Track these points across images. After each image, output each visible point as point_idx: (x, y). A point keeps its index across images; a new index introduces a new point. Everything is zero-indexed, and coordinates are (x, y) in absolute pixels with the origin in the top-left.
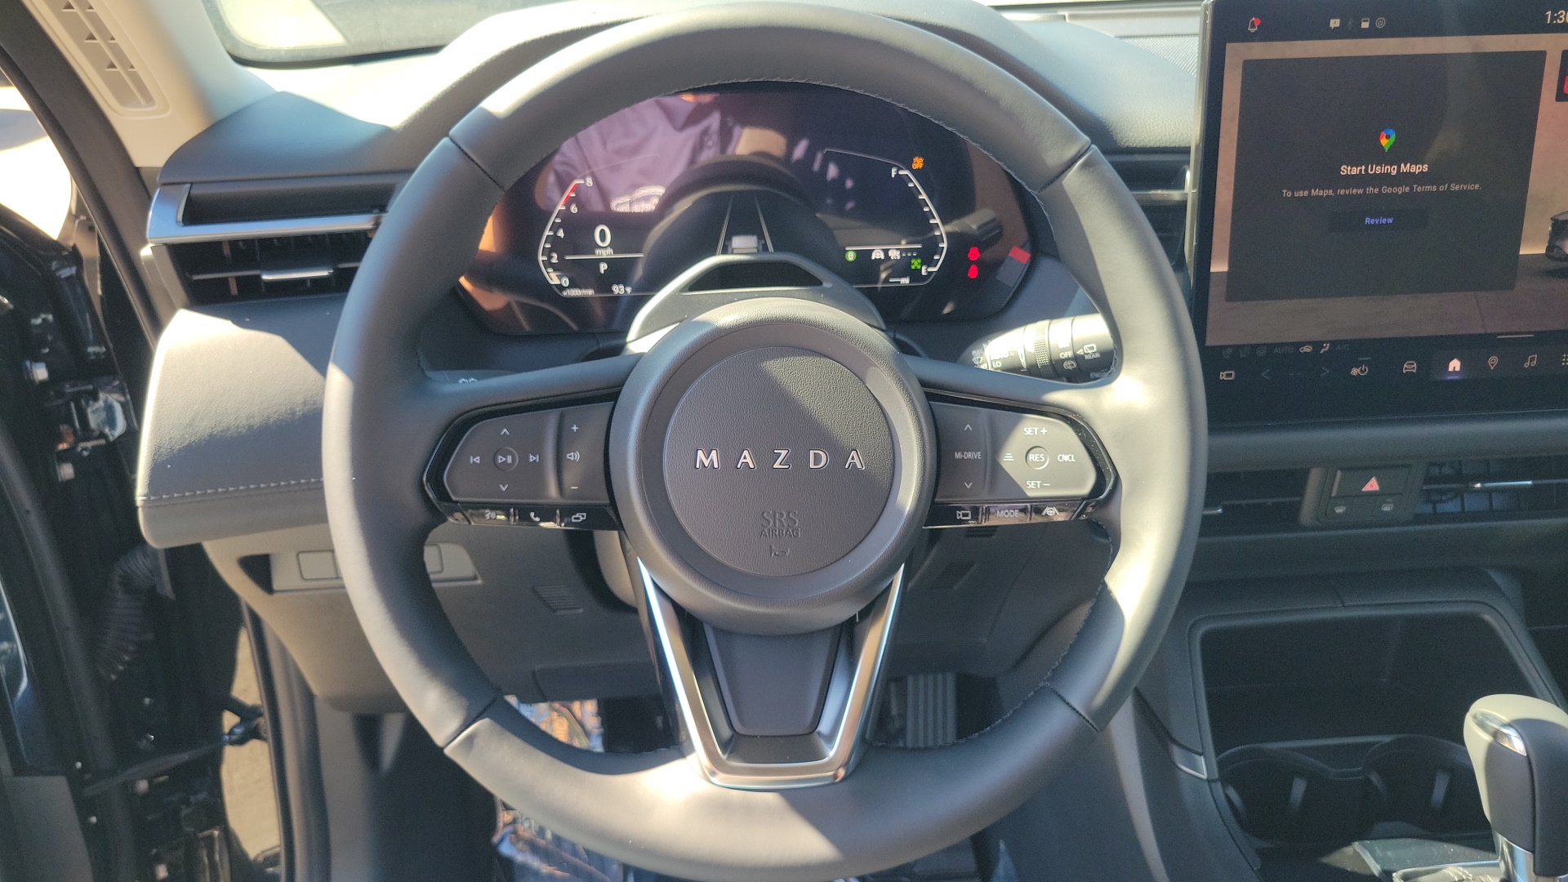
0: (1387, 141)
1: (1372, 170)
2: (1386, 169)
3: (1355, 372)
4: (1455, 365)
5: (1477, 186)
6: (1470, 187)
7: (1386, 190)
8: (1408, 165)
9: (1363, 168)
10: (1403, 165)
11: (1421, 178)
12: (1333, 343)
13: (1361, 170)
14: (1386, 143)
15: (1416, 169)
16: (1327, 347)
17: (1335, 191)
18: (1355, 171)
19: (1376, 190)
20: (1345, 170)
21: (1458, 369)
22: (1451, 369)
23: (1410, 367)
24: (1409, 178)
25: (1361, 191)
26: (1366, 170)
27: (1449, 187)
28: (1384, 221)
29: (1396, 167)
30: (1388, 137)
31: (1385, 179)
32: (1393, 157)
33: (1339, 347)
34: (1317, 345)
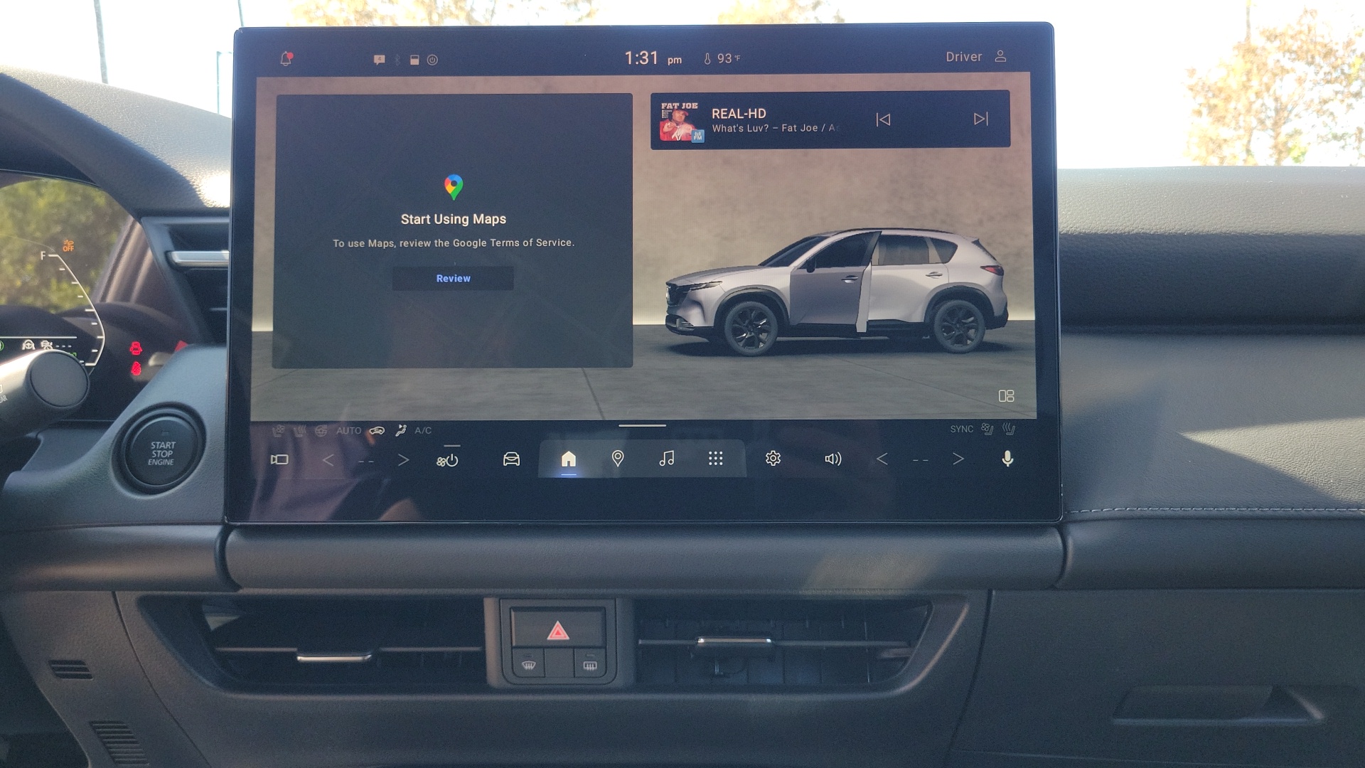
0: (454, 188)
1: (438, 220)
2: (456, 219)
3: (442, 462)
4: (569, 459)
5: (569, 243)
6: (561, 243)
7: (458, 243)
8: (482, 215)
9: (428, 217)
10: (475, 216)
11: (498, 231)
12: (411, 425)
13: (425, 220)
14: (452, 189)
15: (492, 220)
16: (403, 430)
17: (396, 243)
18: (418, 220)
19: (447, 243)
20: (407, 219)
21: (573, 464)
22: (564, 464)
23: (512, 459)
24: (484, 231)
25: (428, 244)
26: (432, 220)
27: (534, 242)
28: (459, 279)
29: (467, 218)
30: (454, 184)
31: (455, 230)
32: (463, 205)
33: (418, 430)
34: (391, 426)
